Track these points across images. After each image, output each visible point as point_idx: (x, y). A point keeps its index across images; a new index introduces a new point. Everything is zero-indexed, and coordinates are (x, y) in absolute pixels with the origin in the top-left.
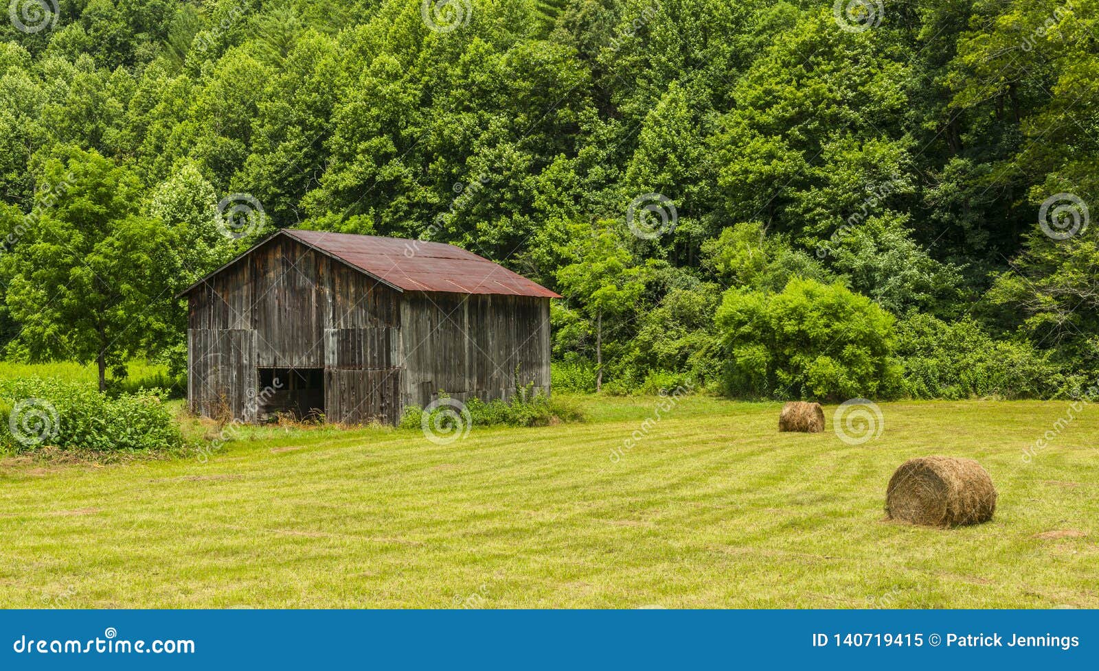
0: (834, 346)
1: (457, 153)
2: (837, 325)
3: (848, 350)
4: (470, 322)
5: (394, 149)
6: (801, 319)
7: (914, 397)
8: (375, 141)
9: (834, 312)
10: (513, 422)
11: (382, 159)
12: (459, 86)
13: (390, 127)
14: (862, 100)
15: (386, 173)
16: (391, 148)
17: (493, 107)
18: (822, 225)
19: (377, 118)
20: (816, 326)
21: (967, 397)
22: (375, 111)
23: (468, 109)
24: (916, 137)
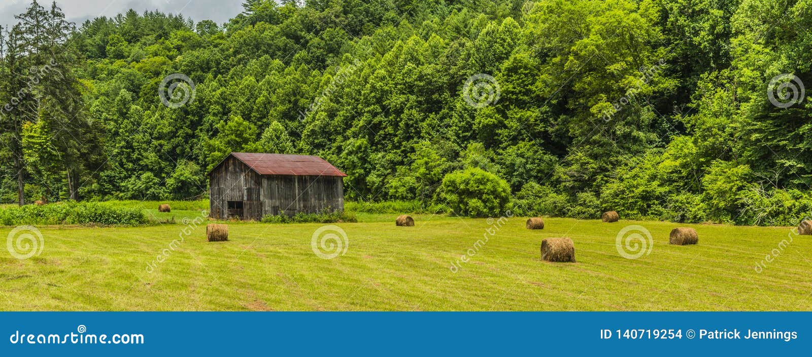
0: (478, 194)
1: (399, 112)
2: (481, 187)
3: (484, 196)
4: (299, 185)
5: (380, 110)
6: (467, 184)
7: (517, 216)
8: (372, 107)
9: (481, 182)
10: (319, 221)
11: (375, 115)
12: (401, 84)
13: (379, 101)
14: (528, 92)
15: (376, 120)
16: (379, 110)
17: (412, 93)
18: (504, 145)
19: (374, 97)
20: (473, 187)
21: (537, 216)
22: (373, 94)
23: (404, 93)
24: (549, 107)
